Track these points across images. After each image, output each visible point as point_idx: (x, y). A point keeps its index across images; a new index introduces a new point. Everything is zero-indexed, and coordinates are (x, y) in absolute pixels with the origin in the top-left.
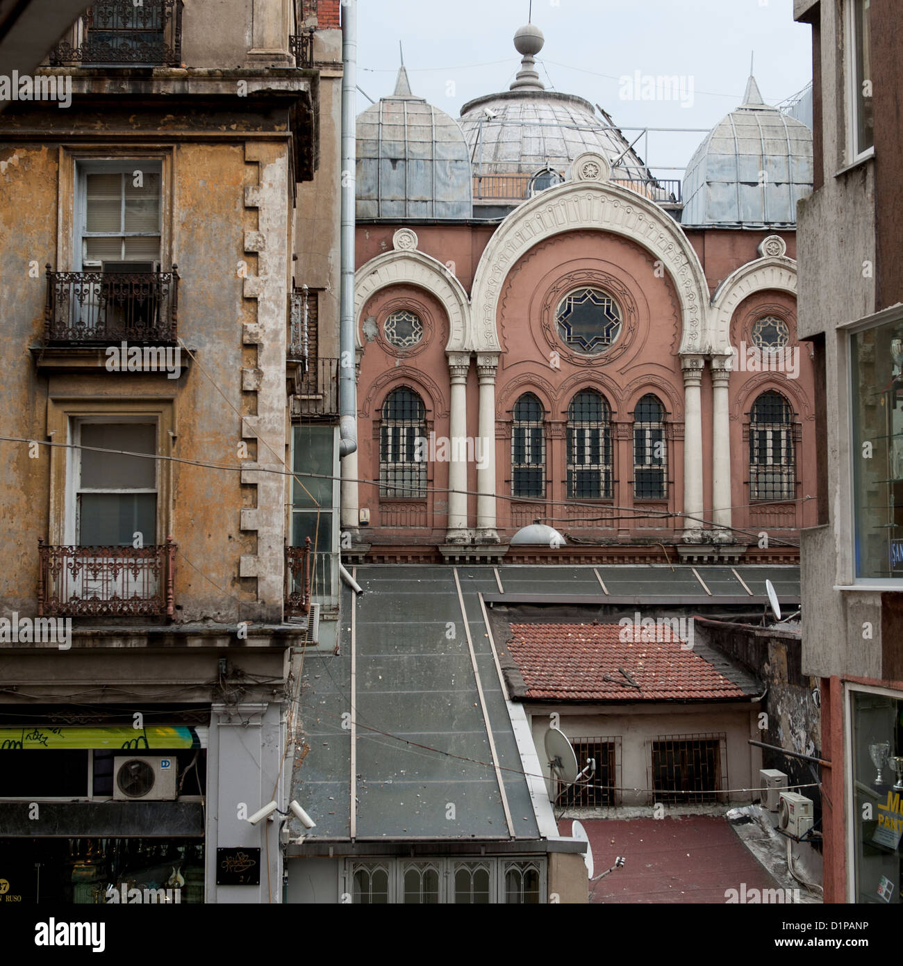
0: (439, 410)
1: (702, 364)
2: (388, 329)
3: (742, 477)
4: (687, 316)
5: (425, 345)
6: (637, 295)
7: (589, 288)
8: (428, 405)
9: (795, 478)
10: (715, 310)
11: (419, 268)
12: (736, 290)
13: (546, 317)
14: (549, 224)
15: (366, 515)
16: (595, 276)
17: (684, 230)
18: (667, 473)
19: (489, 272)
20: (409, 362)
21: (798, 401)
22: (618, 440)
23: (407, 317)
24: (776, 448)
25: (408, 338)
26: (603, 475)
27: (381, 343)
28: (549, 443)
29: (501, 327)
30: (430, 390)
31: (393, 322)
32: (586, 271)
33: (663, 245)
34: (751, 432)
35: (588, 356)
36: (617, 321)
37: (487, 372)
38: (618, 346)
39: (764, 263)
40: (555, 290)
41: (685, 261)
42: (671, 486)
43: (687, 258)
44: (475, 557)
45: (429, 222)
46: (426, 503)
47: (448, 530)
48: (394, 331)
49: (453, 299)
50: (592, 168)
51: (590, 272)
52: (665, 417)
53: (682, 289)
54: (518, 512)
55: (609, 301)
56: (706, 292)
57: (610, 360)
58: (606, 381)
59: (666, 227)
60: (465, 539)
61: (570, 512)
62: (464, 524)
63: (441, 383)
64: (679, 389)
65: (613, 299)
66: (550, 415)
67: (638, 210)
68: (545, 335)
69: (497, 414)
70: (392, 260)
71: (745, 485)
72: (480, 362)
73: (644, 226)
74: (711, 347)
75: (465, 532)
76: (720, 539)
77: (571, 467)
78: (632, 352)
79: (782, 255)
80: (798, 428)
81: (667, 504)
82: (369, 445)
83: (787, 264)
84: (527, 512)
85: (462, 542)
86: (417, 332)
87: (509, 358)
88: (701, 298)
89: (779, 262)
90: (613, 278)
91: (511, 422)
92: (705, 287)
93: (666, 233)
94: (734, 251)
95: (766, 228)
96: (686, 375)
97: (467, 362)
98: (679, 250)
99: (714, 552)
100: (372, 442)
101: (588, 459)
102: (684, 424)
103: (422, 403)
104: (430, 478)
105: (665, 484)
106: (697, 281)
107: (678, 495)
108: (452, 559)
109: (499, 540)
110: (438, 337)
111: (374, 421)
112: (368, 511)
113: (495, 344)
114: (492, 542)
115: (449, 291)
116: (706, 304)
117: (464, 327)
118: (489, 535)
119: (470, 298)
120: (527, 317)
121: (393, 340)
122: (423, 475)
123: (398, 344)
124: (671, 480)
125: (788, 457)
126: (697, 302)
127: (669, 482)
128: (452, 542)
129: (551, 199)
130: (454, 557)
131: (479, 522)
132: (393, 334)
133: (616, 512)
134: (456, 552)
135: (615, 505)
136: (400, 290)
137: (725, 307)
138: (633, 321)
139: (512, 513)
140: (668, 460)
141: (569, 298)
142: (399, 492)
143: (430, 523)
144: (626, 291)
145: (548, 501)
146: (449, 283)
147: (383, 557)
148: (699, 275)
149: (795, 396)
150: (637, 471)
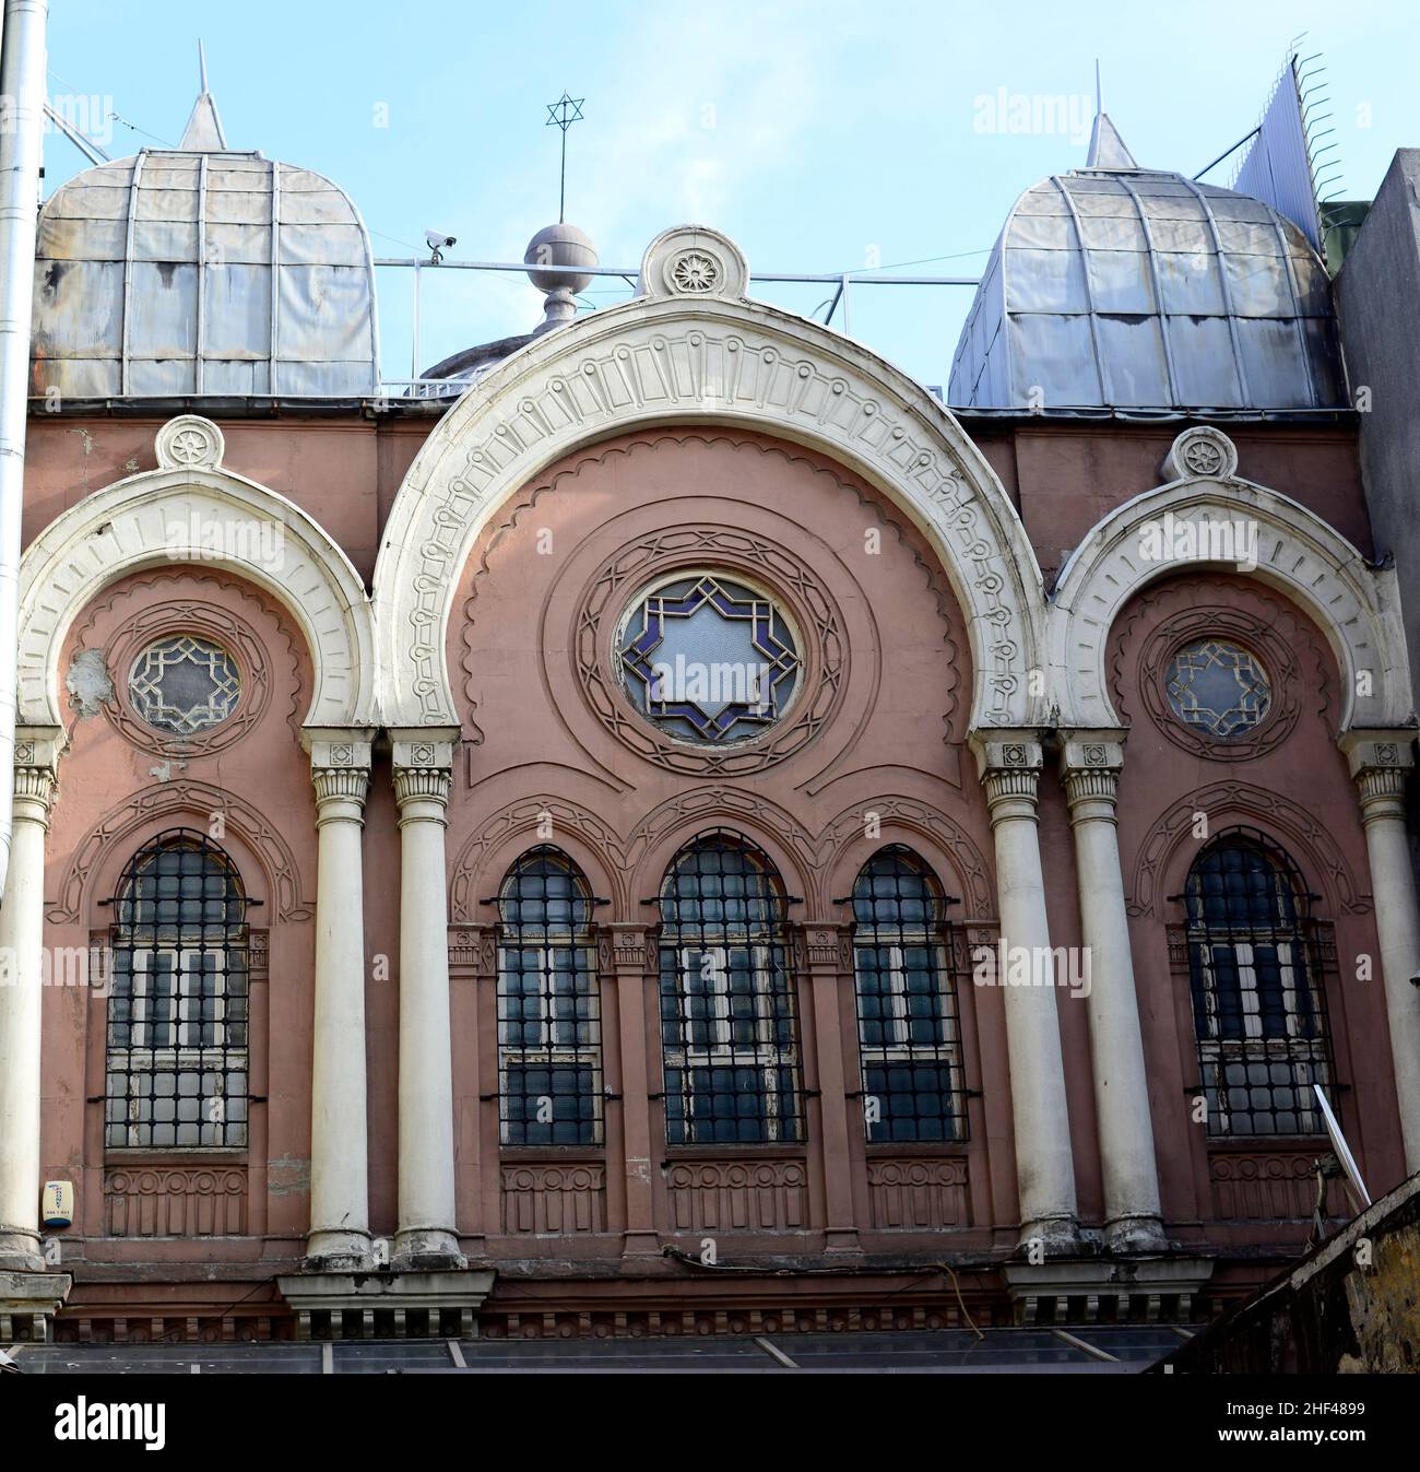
0: (283, 899)
1: (1035, 756)
2: (141, 685)
4: (984, 636)
5: (245, 723)
6: (841, 588)
7: (707, 574)
8: (253, 886)
9: (1333, 1073)
10: (1061, 615)
11: (228, 515)
12: (1112, 564)
13: (587, 645)
14: (587, 405)
15: (62, 1200)
16: (721, 540)
17: (967, 423)
18: (960, 1067)
19: (425, 525)
20: (200, 770)
21: (1315, 861)
22: (809, 978)
23: (196, 653)
24: (1268, 987)
25: (196, 710)
26: (770, 1078)
27: (117, 718)
28: (606, 987)
29: (463, 673)
30: (257, 846)
31: (155, 668)
32: (696, 529)
33: (904, 454)
34: (1192, 946)
35: (711, 748)
36: (789, 660)
37: (422, 786)
38: (794, 722)
39: (1183, 494)
40: (613, 576)
41: (965, 494)
42: (973, 1104)
43: (973, 488)
44: (391, 1313)
45: (257, 405)
46: (245, 1167)
47: (304, 1241)
48: (157, 691)
49: (322, 598)
50: (697, 266)
51: (705, 531)
52: (942, 911)
53: (962, 564)
54: (519, 1190)
55: (764, 606)
56: (1032, 570)
57: (774, 759)
58: (766, 814)
59: (909, 410)
60: (358, 1260)
61: (678, 1186)
62: (360, 1219)
63: (288, 827)
64: (976, 832)
65: (774, 603)
66: (608, 911)
67: (831, 371)
68: (585, 694)
69: (454, 905)
70: (151, 498)
71: (1188, 1094)
72: (401, 756)
73: (847, 410)
74: (1056, 711)
75: (363, 1242)
76: (1131, 1244)
77: (676, 1059)
78: (836, 737)
79: (1230, 473)
80: (1323, 936)
81: (966, 1157)
82: (76, 1000)
83: (1245, 496)
84: (549, 1188)
85: (351, 1267)
86: (223, 695)
87: (487, 759)
88: (1019, 586)
89: (1222, 491)
90: (771, 546)
91: (497, 930)
92: (1027, 556)
93: (909, 428)
95: (1176, 416)
96: (994, 790)
97: (363, 757)
98: (947, 468)
99: (1115, 1279)
101: (723, 1033)
103: (231, 875)
104: (256, 1091)
105: (956, 1099)
106: (1005, 543)
107: (993, 1130)
108: (320, 1318)
109: (463, 1262)
110: (281, 704)
111: (93, 933)
112: (67, 1188)
113: (444, 710)
114: (441, 1266)
115: (310, 575)
116: (1033, 596)
117: (354, 668)
118: (434, 1245)
119: (369, 590)
120: (533, 647)
121: (154, 713)
122: (236, 1084)
123: (167, 726)
124: (971, 1085)
125: (1304, 1011)
126: (1007, 597)
127: (966, 1094)
128: (319, 1267)
129: (590, 343)
130: (327, 1314)
131: (403, 1212)
132: (154, 699)
133: (813, 1182)
134: (332, 1295)
135: (812, 1165)
136: (175, 580)
137: (1087, 608)
138: (833, 654)
139: (504, 1191)
140: (958, 1029)
141: (653, 602)
142: (164, 1133)
143: (254, 1223)
144: (807, 579)
145: (611, 1156)
146: (312, 554)
147: (111, 1322)
148: (1006, 525)
149: (1309, 850)
150: (871, 1066)
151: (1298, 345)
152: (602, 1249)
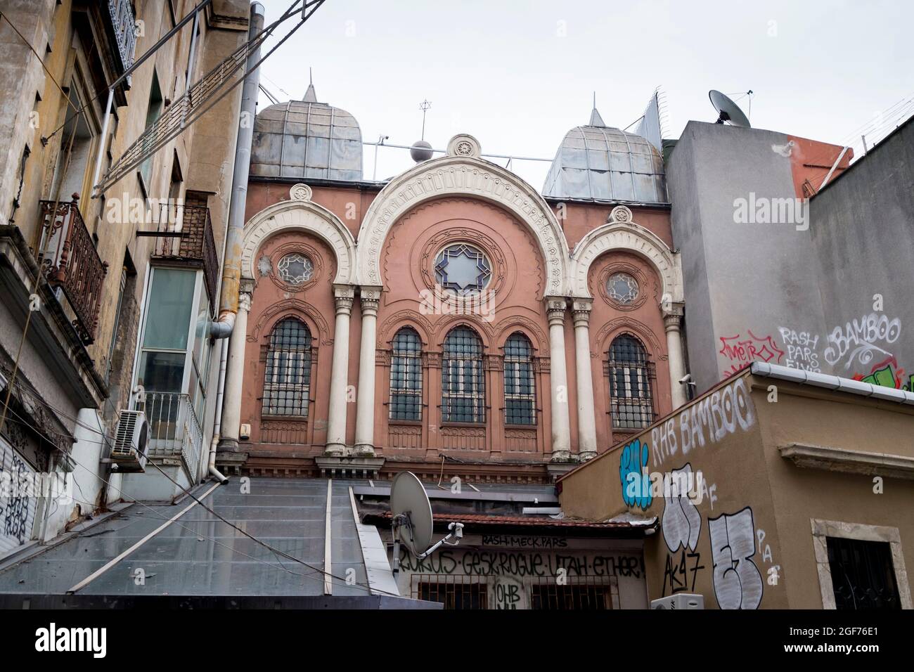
0: (324, 338)
1: (564, 306)
2: (281, 269)
3: (604, 409)
4: (550, 267)
5: (314, 282)
6: (505, 250)
7: (464, 243)
8: (314, 333)
9: (653, 410)
10: (574, 262)
11: (312, 216)
12: (591, 247)
13: (425, 264)
14: (428, 188)
15: (247, 430)
16: (468, 233)
17: (547, 200)
18: (536, 402)
19: (375, 223)
20: (299, 296)
21: (651, 344)
22: (490, 371)
23: (300, 259)
24: (634, 382)
25: (298, 277)
26: (476, 402)
27: (273, 278)
28: (425, 371)
29: (384, 270)
30: (316, 321)
31: (286, 263)
32: (461, 229)
33: (527, 209)
34: (610, 368)
36: (488, 271)
37: (370, 304)
39: (615, 226)
40: (433, 242)
41: (546, 222)
42: (539, 413)
43: (548, 221)
44: (351, 470)
45: (324, 182)
46: (307, 422)
47: (326, 446)
48: (287, 270)
49: (342, 243)
50: (466, 147)
51: (464, 230)
52: (532, 352)
53: (544, 245)
54: (394, 433)
55: (481, 255)
56: (566, 247)
58: (479, 320)
59: (530, 196)
60: (341, 453)
61: (445, 435)
62: (343, 440)
63: (327, 315)
64: (545, 328)
65: (484, 254)
66: (428, 346)
67: (506, 182)
68: (423, 278)
69: (378, 343)
70: (288, 209)
71: (607, 415)
72: (363, 295)
73: (510, 194)
74: (571, 292)
75: (343, 448)
76: (587, 460)
77: (446, 395)
79: (630, 220)
80: (652, 367)
81: (536, 430)
82: (255, 367)
83: (634, 228)
84: (404, 433)
85: (339, 455)
86: (308, 273)
87: (390, 297)
88: (562, 252)
89: (627, 227)
90: (484, 236)
91: (391, 351)
92: (564, 243)
93: (530, 201)
94: (587, 220)
95: (613, 202)
96: (551, 316)
97: (351, 294)
98: (541, 214)
100: (258, 364)
101: (461, 387)
102: (550, 358)
103: (308, 331)
104: (312, 399)
105: (534, 412)
106: (558, 239)
107: (546, 422)
108: (328, 471)
109: (375, 455)
110: (326, 276)
111: (261, 346)
112: (249, 426)
113: (378, 281)
114: (369, 456)
115: (338, 236)
116: (566, 255)
117: (350, 266)
118: (366, 449)
119: (356, 242)
120: (408, 263)
121: (285, 277)
122: (305, 396)
123: (289, 282)
124: (539, 408)
125: (645, 390)
126: (558, 255)
127: (537, 410)
128: (329, 455)
129: (430, 169)
130: (331, 470)
131: (357, 439)
132: (285, 273)
133: (488, 436)
134: (332, 464)
135: (488, 429)
136: (294, 236)
137: (583, 260)
138: (502, 271)
139: (389, 434)
140: (535, 390)
141: (446, 251)
142: (281, 411)
143: (309, 441)
144: (495, 247)
145: (424, 424)
146: (339, 230)
147: (260, 470)
148: (559, 234)
149: (648, 339)
150: (507, 400)
151: (653, 183)
152: (420, 453)
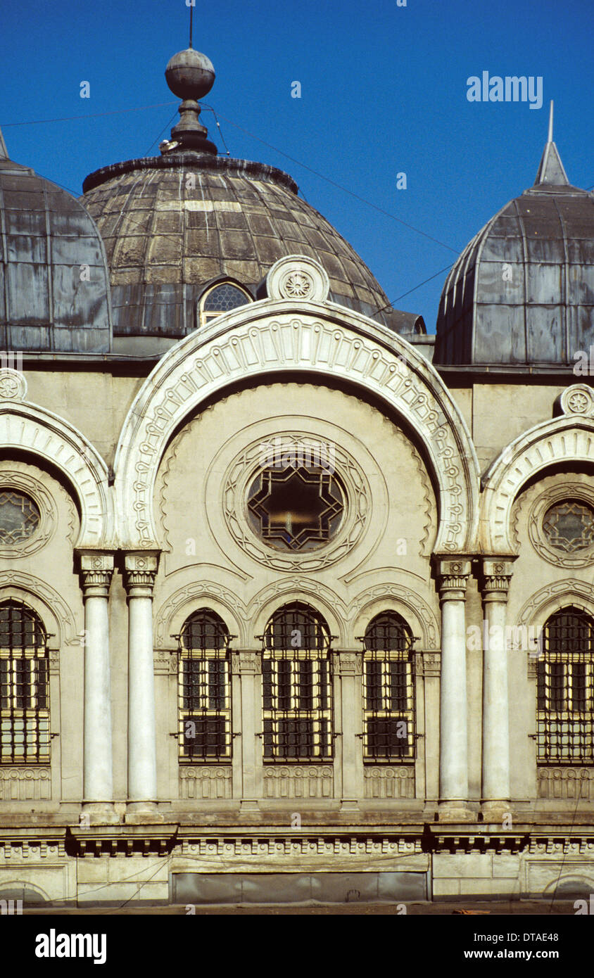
0: (68, 633)
1: (467, 568)
3: (526, 729)
5: (43, 540)
6: (370, 471)
8: (50, 627)
10: (489, 492)
12: (520, 463)
13: (230, 500)
14: (233, 364)
16: (305, 441)
18: (415, 721)
19: (141, 436)
20: (21, 565)
22: (340, 676)
23: (14, 499)
24: (578, 687)
26: (316, 725)
28: (235, 680)
29: (161, 513)
30: (52, 605)
32: (291, 434)
33: (411, 396)
34: (540, 665)
35: (294, 556)
36: (339, 506)
37: (141, 580)
39: (564, 423)
40: (244, 461)
41: (441, 418)
42: (420, 740)
43: (446, 416)
50: (300, 281)
51: (297, 435)
52: (411, 644)
55: (326, 477)
57: (328, 563)
58: (322, 592)
63: (70, 596)
64: (432, 604)
66: (237, 641)
67: (371, 346)
68: (228, 526)
69: (157, 637)
71: (530, 739)
72: (130, 564)
73: (381, 368)
74: (481, 545)
76: (494, 813)
77: (269, 714)
78: (359, 554)
79: (592, 413)
81: (414, 765)
84: (204, 776)
86: (30, 522)
87: (174, 560)
88: (467, 473)
89: (586, 422)
91: (179, 651)
92: (473, 458)
93: (413, 380)
96: (445, 585)
97: (109, 564)
98: (433, 405)
101: (294, 703)
102: (440, 653)
105: (411, 737)
106: (461, 448)
107: (430, 753)
108: (91, 844)
113: (152, 538)
115: (79, 461)
116: (475, 480)
119: (112, 474)
120: (201, 500)
126: (460, 480)
127: (416, 737)
129: (236, 326)
130: (94, 842)
133: (337, 776)
135: (336, 766)
137: (504, 487)
138: (363, 506)
139: (181, 779)
141: (266, 474)
144: (352, 464)
145: (236, 761)
146: (79, 451)
148: (464, 440)
150: (369, 720)
152: (229, 807)
